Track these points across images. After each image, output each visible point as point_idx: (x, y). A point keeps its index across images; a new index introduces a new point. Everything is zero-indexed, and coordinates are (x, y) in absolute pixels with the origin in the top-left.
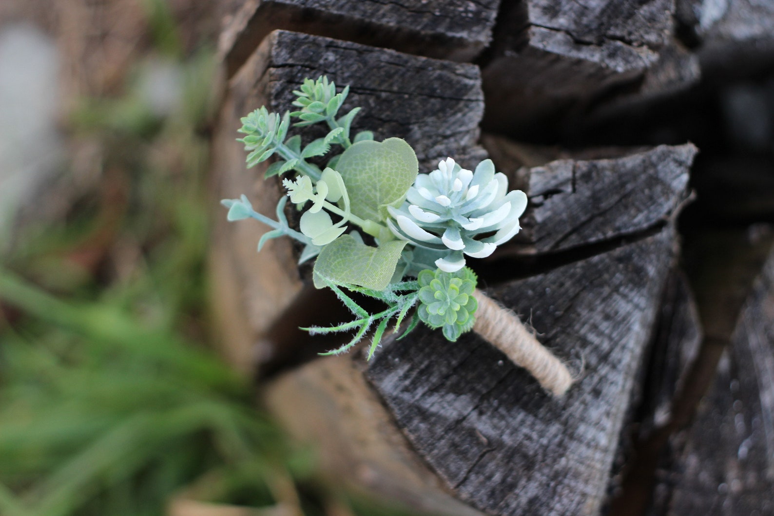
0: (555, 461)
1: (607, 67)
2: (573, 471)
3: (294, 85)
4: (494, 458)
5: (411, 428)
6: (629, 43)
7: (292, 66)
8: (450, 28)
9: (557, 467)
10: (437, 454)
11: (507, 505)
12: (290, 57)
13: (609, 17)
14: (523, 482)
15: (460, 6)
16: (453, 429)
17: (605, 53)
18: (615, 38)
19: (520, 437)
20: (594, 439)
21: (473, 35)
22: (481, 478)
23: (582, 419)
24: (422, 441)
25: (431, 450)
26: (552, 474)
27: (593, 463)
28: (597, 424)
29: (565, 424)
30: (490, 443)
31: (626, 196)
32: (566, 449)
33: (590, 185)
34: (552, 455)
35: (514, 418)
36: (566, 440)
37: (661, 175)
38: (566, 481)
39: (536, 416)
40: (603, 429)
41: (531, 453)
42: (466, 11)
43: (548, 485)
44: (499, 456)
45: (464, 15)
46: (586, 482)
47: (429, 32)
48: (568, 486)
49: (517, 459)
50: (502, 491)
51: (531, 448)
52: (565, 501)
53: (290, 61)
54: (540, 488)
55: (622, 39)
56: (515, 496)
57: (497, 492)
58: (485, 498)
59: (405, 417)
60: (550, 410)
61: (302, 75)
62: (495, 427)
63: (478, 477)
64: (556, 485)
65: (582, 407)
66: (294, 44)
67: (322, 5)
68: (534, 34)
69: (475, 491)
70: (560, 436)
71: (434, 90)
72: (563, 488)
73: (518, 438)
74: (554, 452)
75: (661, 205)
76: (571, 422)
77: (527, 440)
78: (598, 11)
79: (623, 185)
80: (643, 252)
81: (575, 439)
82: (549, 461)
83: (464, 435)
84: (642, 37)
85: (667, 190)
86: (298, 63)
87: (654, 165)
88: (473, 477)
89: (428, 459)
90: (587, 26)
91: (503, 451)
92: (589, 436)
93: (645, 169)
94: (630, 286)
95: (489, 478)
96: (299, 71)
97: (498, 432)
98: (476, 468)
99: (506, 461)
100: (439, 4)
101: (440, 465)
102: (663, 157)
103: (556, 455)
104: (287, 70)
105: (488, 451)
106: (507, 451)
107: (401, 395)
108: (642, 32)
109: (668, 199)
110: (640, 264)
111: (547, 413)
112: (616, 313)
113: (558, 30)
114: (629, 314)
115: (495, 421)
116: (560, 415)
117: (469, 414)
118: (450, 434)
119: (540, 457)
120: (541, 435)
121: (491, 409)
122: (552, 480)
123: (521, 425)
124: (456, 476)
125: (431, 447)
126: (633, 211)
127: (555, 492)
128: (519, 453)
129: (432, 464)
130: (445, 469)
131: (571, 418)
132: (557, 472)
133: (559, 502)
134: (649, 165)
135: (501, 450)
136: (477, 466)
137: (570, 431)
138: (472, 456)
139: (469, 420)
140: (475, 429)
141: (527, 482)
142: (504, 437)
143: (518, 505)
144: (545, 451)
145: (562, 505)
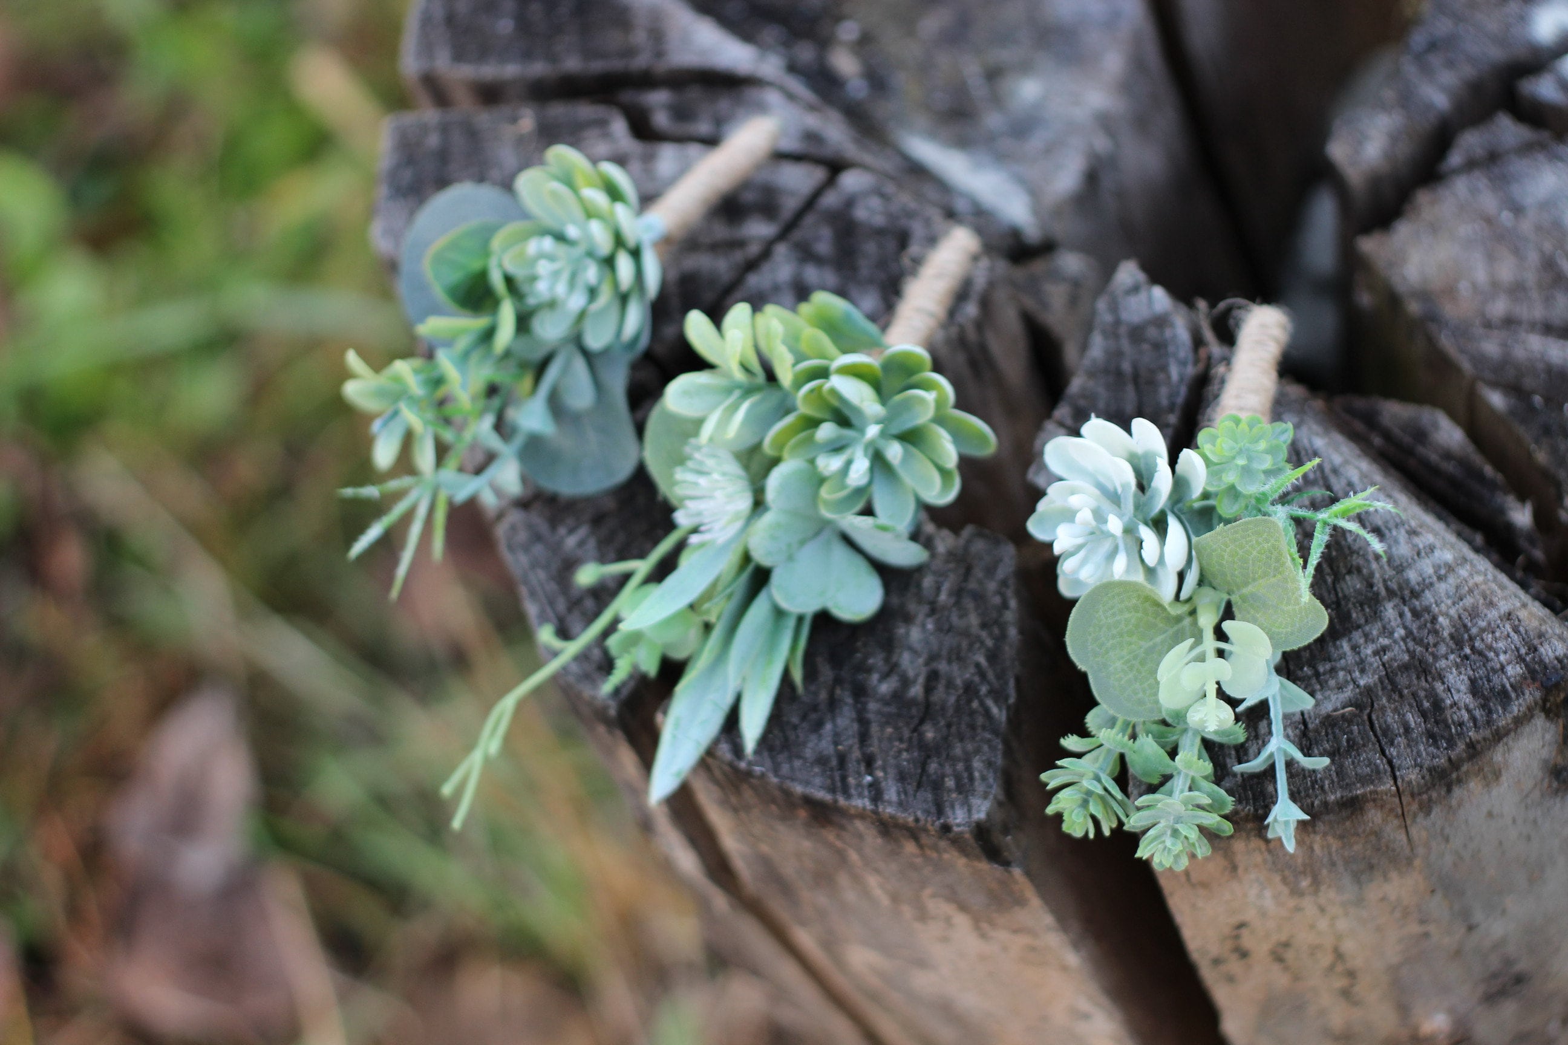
0: (1436, 632)
4: (1383, 709)
9: (1446, 634)
11: (1461, 724)
14: (1439, 687)
16: (1311, 744)
19: (1375, 662)
20: (1437, 568)
22: (1401, 741)
23: (1400, 569)
24: (1303, 794)
25: (1322, 788)
26: (1452, 644)
27: (1471, 583)
28: (1418, 553)
29: (1391, 593)
30: (1358, 706)
32: (1427, 609)
34: (1425, 632)
35: (1343, 656)
36: (1416, 603)
37: (1137, 320)
38: (1474, 631)
39: (1359, 627)
40: (1432, 549)
43: (1467, 657)
44: (1384, 701)
46: (1491, 604)
48: (1483, 630)
49: (1402, 680)
50: (1437, 722)
51: (1399, 654)
52: (1501, 645)
54: (1463, 670)
56: (1454, 709)
57: (1435, 730)
58: (1432, 749)
59: (1255, 799)
60: (1362, 605)
62: (1340, 688)
63: (1398, 746)
64: (1473, 648)
69: (1415, 760)
70: (1406, 609)
72: (1483, 640)
73: (1375, 665)
74: (1422, 627)
75: (1175, 336)
76: (1394, 585)
77: (1385, 654)
79: (1119, 374)
81: (1423, 591)
82: (1431, 640)
83: (1327, 735)
85: (1161, 321)
87: (1118, 322)
88: (1393, 751)
91: (1380, 693)
92: (1429, 571)
93: (1116, 337)
95: (1407, 730)
97: (1351, 686)
98: (1384, 741)
99: (1396, 697)
101: (1348, 786)
102: (1114, 308)
103: (1429, 625)
105: (1369, 715)
106: (1383, 689)
109: (1172, 325)
111: (1363, 610)
115: (1332, 683)
116: (1377, 594)
119: (1419, 649)
120: (1387, 632)
121: (1314, 681)
122: (1462, 649)
123: (1359, 653)
124: (1378, 772)
125: (1317, 786)
126: (1161, 376)
127: (1481, 653)
128: (1397, 675)
129: (1342, 797)
130: (1358, 782)
131: (1389, 583)
132: (1452, 636)
133: (1497, 655)
134: (1112, 332)
135: (1377, 696)
136: (1381, 738)
137: (1407, 593)
138: (1362, 739)
139: (1310, 718)
140: (1328, 716)
141: (1443, 683)
142: (1362, 683)
143: (1468, 711)
144: (1414, 639)
145: (1505, 652)
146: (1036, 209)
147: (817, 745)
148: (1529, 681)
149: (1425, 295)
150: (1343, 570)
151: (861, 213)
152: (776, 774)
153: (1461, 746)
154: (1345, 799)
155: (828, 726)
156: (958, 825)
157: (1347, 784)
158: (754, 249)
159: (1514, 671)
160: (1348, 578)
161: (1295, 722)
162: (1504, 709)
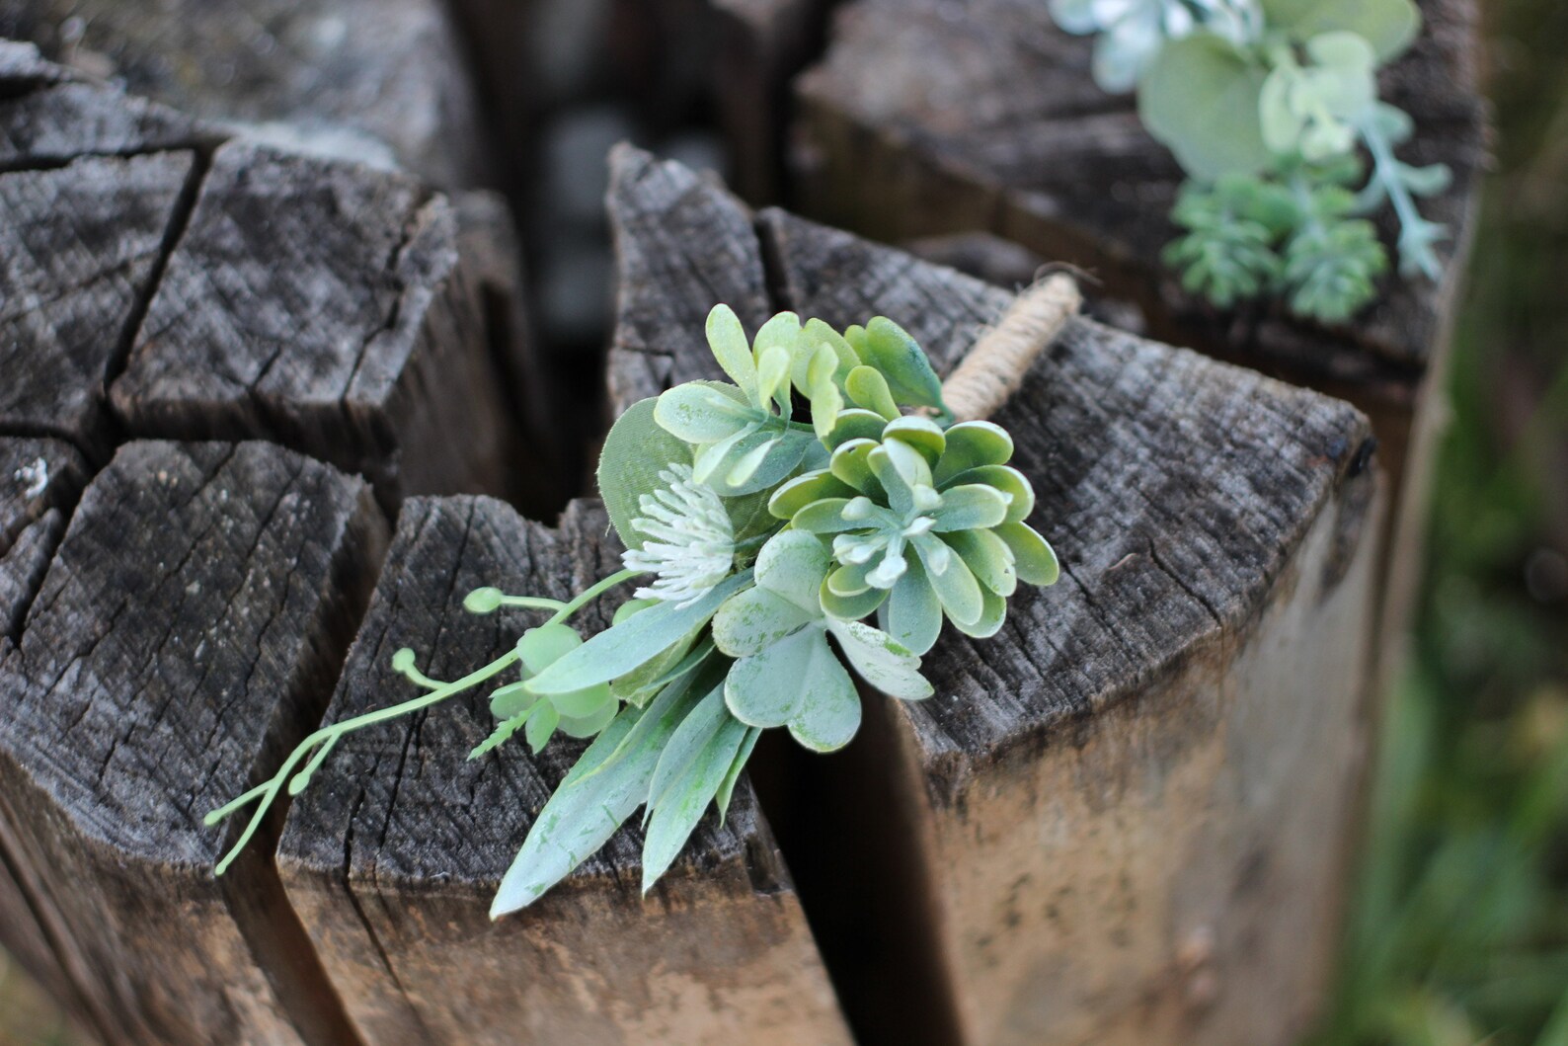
0: (1183, 439)
1: (446, 281)
2: (1206, 409)
3: (388, 834)
4: (1166, 544)
5: (1093, 687)
6: (405, 239)
7: (350, 834)
8: (326, 542)
9: (1196, 436)
10: (1149, 646)
11: (1262, 531)
12: (333, 835)
13: (353, 265)
14: (1218, 499)
15: (286, 522)
16: (1102, 612)
17: (419, 277)
18: (392, 261)
19: (1132, 494)
20: (1149, 367)
21: (345, 503)
22: (1202, 571)
23: (1109, 383)
24: (1121, 671)
25: (1139, 655)
26: (1208, 446)
27: (1196, 372)
28: (1121, 359)
29: (1113, 414)
30: (1137, 550)
31: (693, 269)
32: (1162, 417)
33: (662, 325)
34: (1172, 443)
35: (1092, 501)
36: (1146, 414)
37: (663, 205)
38: (1225, 423)
39: (1093, 463)
40: (1132, 351)
41: (1164, 478)
42: (298, 511)
43: (1230, 456)
44: (1164, 534)
45: (304, 516)
46: (1229, 389)
47: (327, 581)
48: (1235, 420)
49: (1172, 504)
50: (1233, 538)
51: (1154, 477)
52: (1263, 429)
53: (341, 835)
54: (1234, 469)
55: (396, 250)
56: (1246, 516)
57: (1235, 547)
58: (1242, 570)
59: (1070, 696)
60: (1085, 436)
61: (371, 818)
62: (1107, 537)
63: (1203, 579)
64: (1232, 442)
65: (1085, 380)
66: (309, 826)
67: (242, 768)
68: (361, 396)
69: (1229, 587)
70: (1138, 425)
71: (439, 581)
72: (1240, 430)
73: (1134, 497)
74: (1166, 438)
75: (719, 212)
76: (1111, 403)
77: (1139, 483)
78: (337, 284)
79: (671, 271)
80: (802, 249)
81: (1146, 399)
82: (1182, 449)
83: (1117, 594)
84: (398, 217)
85: (692, 198)
86: (347, 823)
87: (642, 216)
88: (1199, 587)
89: (1156, 663)
90: (362, 305)
91: (1155, 527)
92: (1143, 374)
93: (648, 230)
94: (863, 276)
95: (1205, 558)
96: (364, 822)
97: (1118, 531)
98: (1184, 579)
99: (1174, 525)
100: (276, 557)
101: (1170, 642)
102: (628, 197)
103: (1173, 434)
104: (356, 843)
105: (1153, 555)
106: (1157, 520)
107: (1026, 699)
108: (389, 215)
109: (710, 199)
110: (824, 256)
111: (1090, 442)
112: (913, 305)
113: (360, 357)
114: (917, 285)
115: (1094, 534)
116: (1097, 419)
117: (1077, 580)
118: (1113, 618)
119: (1174, 464)
120: (1129, 456)
121: (1072, 539)
122: (1221, 447)
123: (1108, 491)
124: (1195, 616)
125: (1133, 656)
126: (724, 259)
127: (1244, 446)
128: (1162, 500)
129: (1167, 658)
130: (1179, 635)
131: (1105, 402)
132: (1205, 438)
133: (1264, 440)
134: (640, 224)
135: (1152, 530)
136: (1180, 576)
137: (1129, 406)
138: (1160, 584)
139: (1088, 582)
140: (1108, 573)
141: (1220, 492)
142: (1128, 522)
143: (1263, 512)
144: (1163, 455)
145: (1271, 435)
146: (400, 158)
147: (504, 819)
148: (1313, 458)
149: (899, 118)
150: (1046, 406)
151: (260, 187)
152: (466, 873)
153: (1273, 555)
154: (1170, 659)
155: (508, 792)
156: (727, 851)
157: (1167, 642)
158: (141, 270)
159: (1292, 453)
160: (1055, 411)
161: (1073, 593)
162: (1302, 498)
